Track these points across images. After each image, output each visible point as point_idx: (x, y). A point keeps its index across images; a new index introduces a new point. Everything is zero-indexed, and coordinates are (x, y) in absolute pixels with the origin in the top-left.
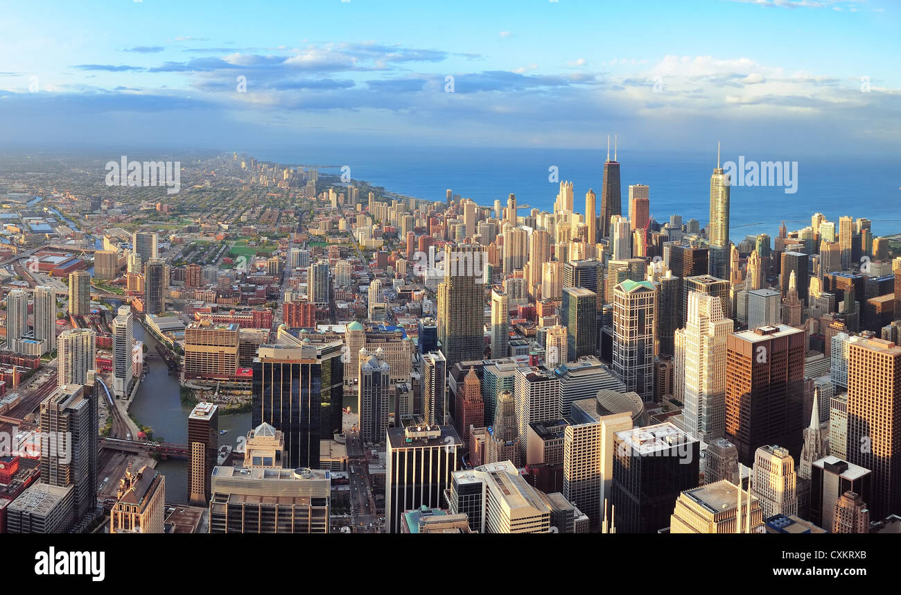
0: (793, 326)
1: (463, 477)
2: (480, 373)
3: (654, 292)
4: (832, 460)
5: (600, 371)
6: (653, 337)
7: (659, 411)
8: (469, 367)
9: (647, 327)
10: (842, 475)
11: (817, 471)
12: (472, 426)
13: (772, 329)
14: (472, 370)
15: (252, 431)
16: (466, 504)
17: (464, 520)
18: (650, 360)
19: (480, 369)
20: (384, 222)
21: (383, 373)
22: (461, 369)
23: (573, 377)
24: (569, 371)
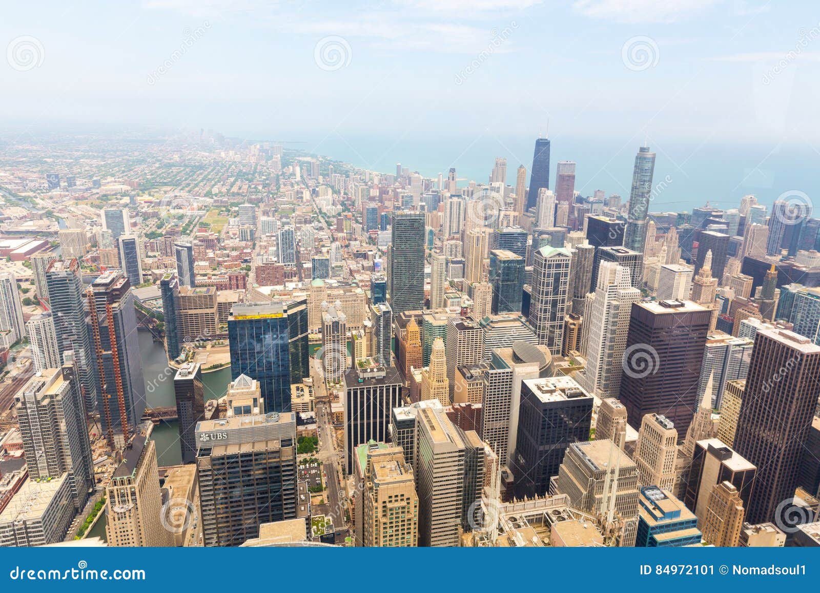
0: (700, 304)
1: (401, 413)
2: (420, 322)
3: (571, 258)
4: (717, 444)
5: (518, 324)
6: (566, 298)
7: (565, 364)
8: (410, 316)
9: (561, 288)
10: (723, 462)
11: (699, 453)
12: (412, 367)
13: (677, 303)
14: (413, 319)
15: (232, 383)
16: (403, 438)
17: (400, 453)
18: (562, 319)
19: (420, 318)
20: (342, 192)
21: (340, 323)
22: (404, 318)
23: (494, 328)
24: (492, 322)
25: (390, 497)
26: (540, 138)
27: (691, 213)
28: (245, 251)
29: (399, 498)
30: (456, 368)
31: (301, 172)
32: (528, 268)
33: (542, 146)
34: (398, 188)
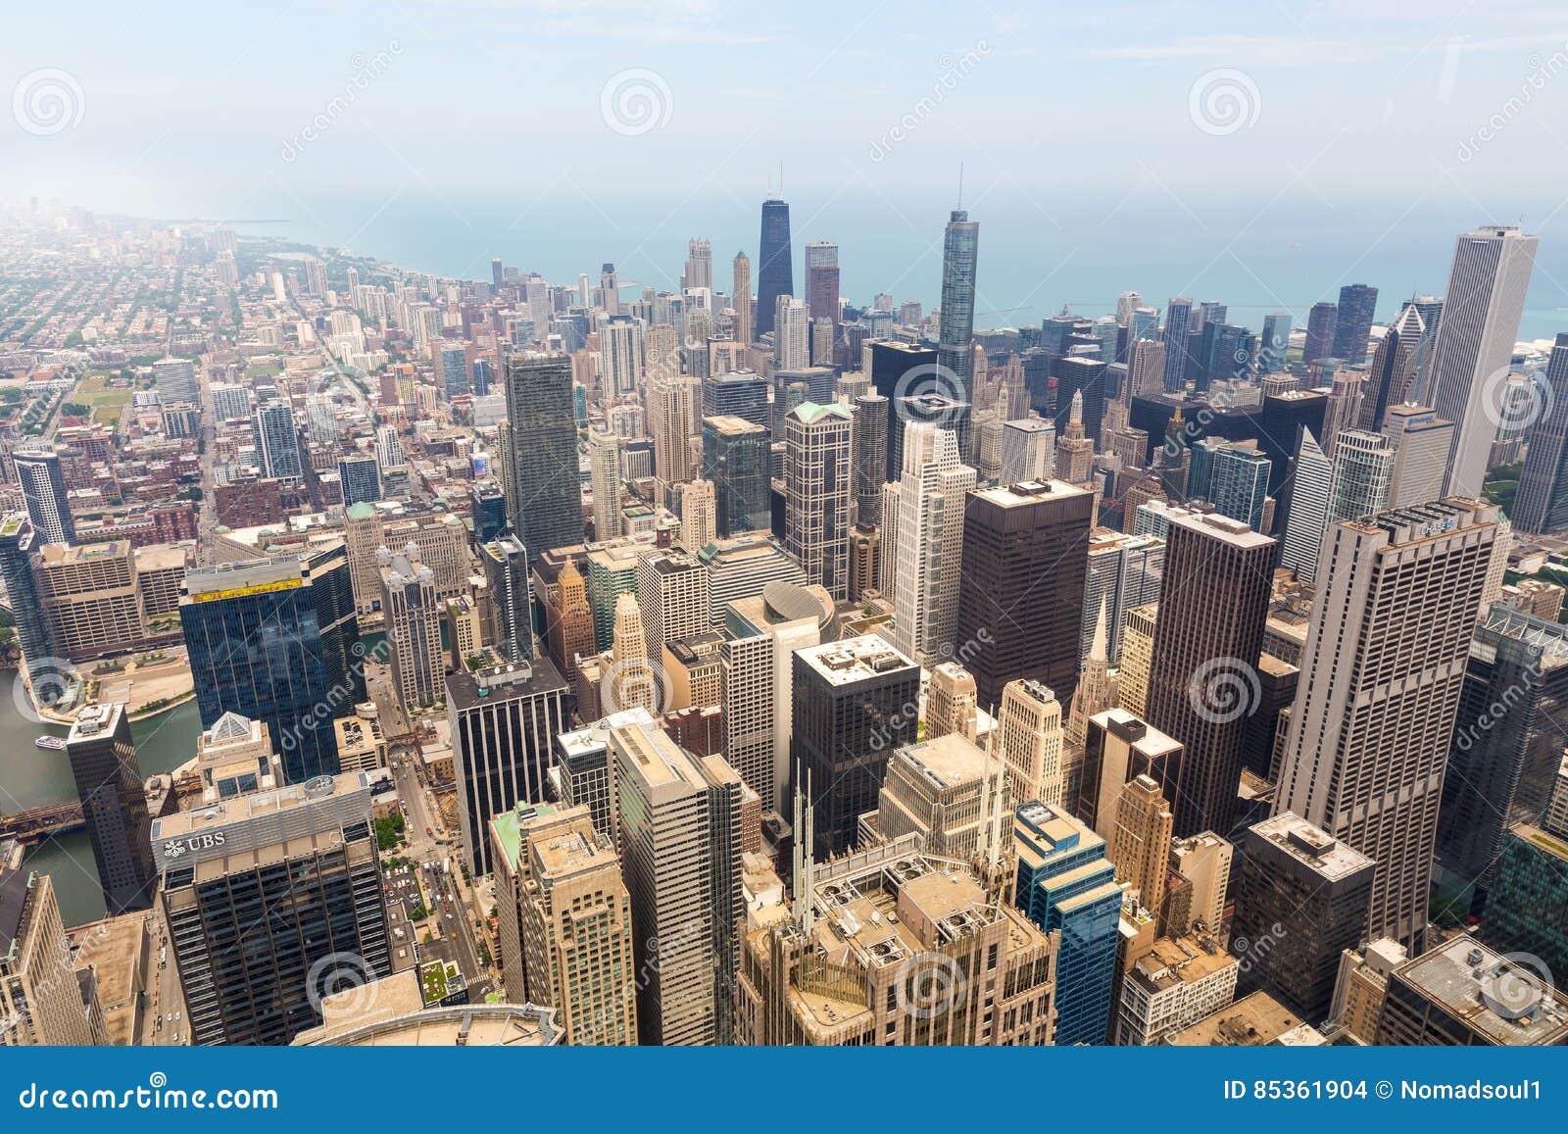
0: (1074, 483)
1: (576, 743)
2: (584, 568)
3: (851, 421)
4: (1122, 716)
5: (767, 551)
6: (848, 495)
7: (857, 616)
8: (564, 558)
9: (839, 478)
10: (1133, 744)
11: (1095, 735)
12: (577, 655)
13: (1039, 486)
14: (569, 562)
15: (206, 733)
16: (584, 789)
17: (584, 816)
18: (844, 534)
19: (582, 560)
20: (383, 321)
21: (422, 585)
22: (550, 563)
23: (725, 563)
24: (720, 552)
25: (577, 900)
26: (769, 198)
27: (1040, 327)
28: (182, 458)
29: (593, 899)
30: (664, 647)
31: (286, 285)
32: (775, 447)
33: (775, 215)
34: (502, 309)
